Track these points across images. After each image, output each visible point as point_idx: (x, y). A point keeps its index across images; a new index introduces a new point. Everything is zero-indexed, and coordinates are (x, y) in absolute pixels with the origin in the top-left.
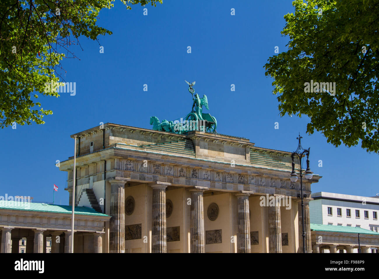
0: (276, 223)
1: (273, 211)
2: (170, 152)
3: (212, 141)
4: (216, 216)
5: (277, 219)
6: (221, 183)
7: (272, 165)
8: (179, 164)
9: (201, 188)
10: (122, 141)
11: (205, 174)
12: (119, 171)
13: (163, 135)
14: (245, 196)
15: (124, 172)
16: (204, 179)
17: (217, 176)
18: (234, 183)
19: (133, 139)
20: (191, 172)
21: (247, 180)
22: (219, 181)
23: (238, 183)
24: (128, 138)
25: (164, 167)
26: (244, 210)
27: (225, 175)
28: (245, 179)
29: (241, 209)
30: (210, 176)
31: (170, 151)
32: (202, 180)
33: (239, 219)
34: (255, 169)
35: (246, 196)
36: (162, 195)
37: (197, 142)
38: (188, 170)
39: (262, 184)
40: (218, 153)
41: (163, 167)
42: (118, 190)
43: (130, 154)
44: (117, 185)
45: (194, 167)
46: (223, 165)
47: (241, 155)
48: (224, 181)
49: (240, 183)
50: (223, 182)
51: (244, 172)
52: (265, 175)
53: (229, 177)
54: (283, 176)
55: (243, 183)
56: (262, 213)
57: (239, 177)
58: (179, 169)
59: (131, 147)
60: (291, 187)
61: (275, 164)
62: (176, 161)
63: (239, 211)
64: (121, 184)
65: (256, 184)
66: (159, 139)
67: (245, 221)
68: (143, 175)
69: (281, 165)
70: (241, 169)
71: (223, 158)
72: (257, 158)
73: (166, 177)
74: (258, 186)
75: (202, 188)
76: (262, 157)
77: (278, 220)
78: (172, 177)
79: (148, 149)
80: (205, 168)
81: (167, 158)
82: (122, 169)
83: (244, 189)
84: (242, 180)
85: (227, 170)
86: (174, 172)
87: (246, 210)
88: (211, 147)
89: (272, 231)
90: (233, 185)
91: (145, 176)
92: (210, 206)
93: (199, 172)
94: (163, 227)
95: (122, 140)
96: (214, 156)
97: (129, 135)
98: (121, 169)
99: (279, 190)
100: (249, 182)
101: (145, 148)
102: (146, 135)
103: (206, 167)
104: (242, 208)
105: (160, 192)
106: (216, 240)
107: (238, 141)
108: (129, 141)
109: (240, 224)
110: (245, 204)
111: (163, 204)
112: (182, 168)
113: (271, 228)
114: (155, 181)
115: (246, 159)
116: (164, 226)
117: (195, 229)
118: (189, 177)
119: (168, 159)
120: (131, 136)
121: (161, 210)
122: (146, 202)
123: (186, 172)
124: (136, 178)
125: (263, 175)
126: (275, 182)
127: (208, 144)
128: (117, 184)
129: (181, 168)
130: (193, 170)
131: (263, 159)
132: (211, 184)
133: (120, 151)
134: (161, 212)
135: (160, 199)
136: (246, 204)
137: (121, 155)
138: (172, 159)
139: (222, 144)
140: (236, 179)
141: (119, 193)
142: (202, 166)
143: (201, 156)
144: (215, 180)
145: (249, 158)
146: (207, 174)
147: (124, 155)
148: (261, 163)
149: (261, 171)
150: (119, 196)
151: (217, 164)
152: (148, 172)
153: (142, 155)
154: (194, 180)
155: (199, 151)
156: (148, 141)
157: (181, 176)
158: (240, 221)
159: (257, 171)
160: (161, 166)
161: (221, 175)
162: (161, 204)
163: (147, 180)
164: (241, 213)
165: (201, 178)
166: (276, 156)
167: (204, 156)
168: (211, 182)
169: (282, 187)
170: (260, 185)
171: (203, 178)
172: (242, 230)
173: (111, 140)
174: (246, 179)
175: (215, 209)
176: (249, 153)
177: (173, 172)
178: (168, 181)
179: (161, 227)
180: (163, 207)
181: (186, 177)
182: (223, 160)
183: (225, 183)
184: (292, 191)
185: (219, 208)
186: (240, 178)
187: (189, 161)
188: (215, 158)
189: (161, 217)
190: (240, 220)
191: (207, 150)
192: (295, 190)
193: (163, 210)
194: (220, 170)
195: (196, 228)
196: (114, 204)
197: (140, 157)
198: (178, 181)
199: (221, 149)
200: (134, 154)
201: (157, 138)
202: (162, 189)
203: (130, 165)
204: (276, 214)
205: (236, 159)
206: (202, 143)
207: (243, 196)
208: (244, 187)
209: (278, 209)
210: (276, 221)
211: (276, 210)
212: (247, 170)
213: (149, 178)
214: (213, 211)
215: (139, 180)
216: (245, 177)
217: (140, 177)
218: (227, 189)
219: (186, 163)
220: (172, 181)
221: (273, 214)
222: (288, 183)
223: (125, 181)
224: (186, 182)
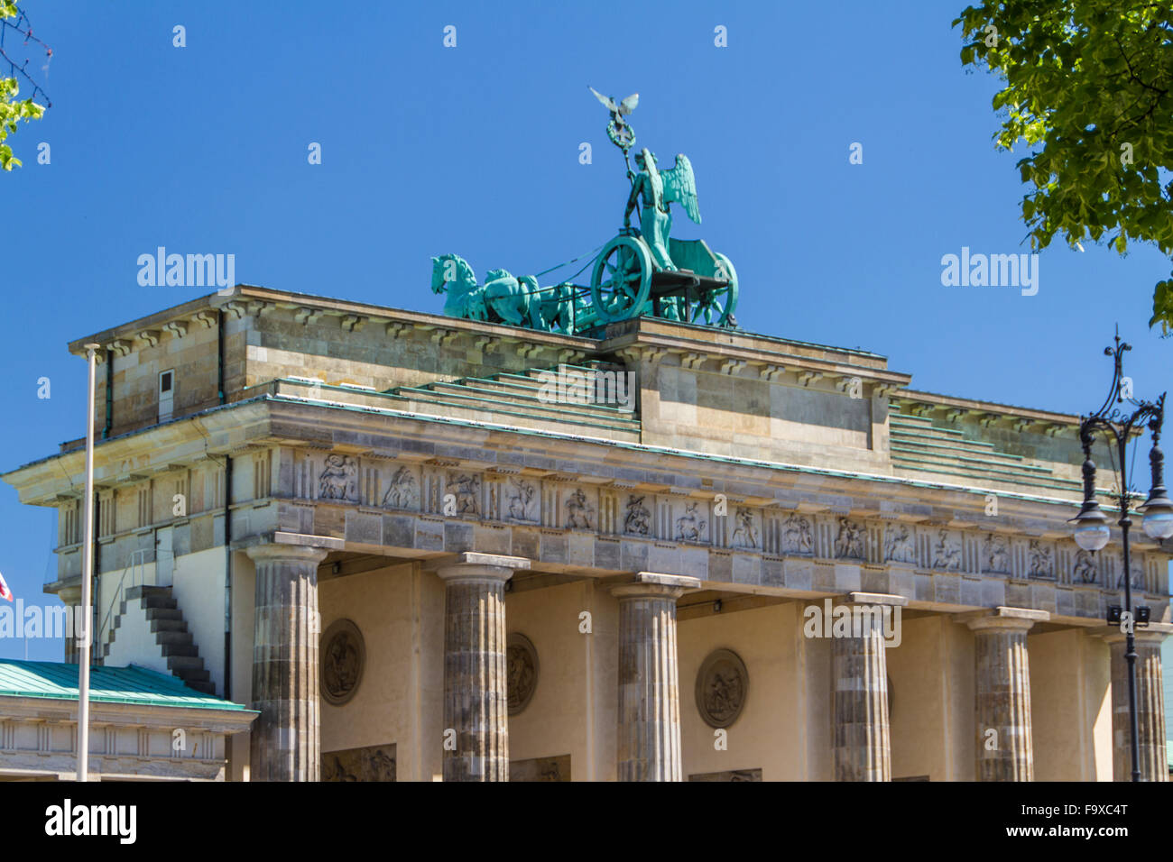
0: (1010, 736)
1: (999, 683)
2: (522, 416)
3: (718, 365)
4: (735, 706)
5: (1013, 720)
6: (756, 558)
7: (990, 474)
8: (566, 470)
9: (666, 579)
10: (305, 369)
11: (683, 519)
12: (293, 503)
13: (492, 338)
15: (313, 509)
16: (681, 539)
17: (741, 525)
18: (817, 556)
19: (352, 359)
20: (623, 510)
21: (876, 543)
22: (750, 548)
23: (836, 557)
24: (332, 354)
25: (495, 483)
26: (863, 683)
27: (777, 522)
28: (869, 539)
29: (850, 675)
30: (707, 525)
31: (522, 412)
32: (671, 544)
33: (843, 721)
34: (916, 493)
36: (486, 611)
37: (647, 369)
38: (607, 499)
39: (946, 561)
40: (744, 422)
41: (491, 485)
42: (287, 591)
43: (344, 425)
44: (283, 569)
45: (636, 485)
46: (768, 476)
47: (850, 428)
48: (773, 549)
49: (843, 555)
50: (767, 554)
51: (863, 506)
52: (961, 520)
53: (796, 532)
54: (1045, 523)
55: (858, 557)
56: (945, 692)
57: (841, 529)
58: (568, 493)
59: (346, 394)
60: (1078, 576)
61: (1007, 470)
62: (554, 457)
63: (843, 685)
64: (302, 565)
65: (919, 560)
66: (476, 357)
67: (869, 727)
68: (401, 522)
69: (1031, 473)
70: (849, 492)
71: (769, 441)
72: (922, 442)
73: (508, 530)
74: (927, 571)
75: (669, 583)
76: (945, 436)
77: (1017, 724)
78: (535, 532)
79: (423, 405)
80: (685, 490)
81: (510, 443)
82: (303, 496)
83: (862, 583)
84: (854, 545)
85: (785, 498)
86: (543, 510)
87: (871, 681)
88: (710, 393)
89: (991, 773)
90: (810, 564)
91: (410, 526)
92: (708, 659)
93: (656, 510)
94: (493, 759)
95: (306, 364)
96: (727, 435)
97: (338, 341)
98: (300, 494)
99: (1022, 588)
100: (885, 554)
101: (408, 400)
102: (414, 342)
103: (689, 486)
104: (853, 670)
105: (478, 600)
107: (834, 364)
108: (338, 366)
109: (843, 744)
110: (867, 655)
111: (491, 653)
112: (579, 490)
113: (988, 762)
114: (457, 548)
115: (870, 447)
116: (497, 755)
117: (638, 767)
118: (611, 529)
119: (517, 449)
120: (347, 343)
121: (483, 684)
122: (417, 644)
123: (600, 507)
124: (369, 537)
125: (951, 519)
126: (1007, 550)
127: (698, 382)
128: (283, 563)
129: (575, 491)
130: (632, 497)
131: (948, 445)
132: (710, 559)
133: (294, 415)
134: (483, 691)
135: (479, 633)
136: (871, 652)
137: (299, 434)
138: (532, 451)
139: (763, 379)
140: (826, 540)
141: (293, 606)
142: (671, 480)
143: (665, 434)
144: (729, 543)
145: (883, 441)
146: (695, 515)
147: (313, 431)
148: (942, 465)
149: (940, 503)
150: (293, 619)
151: (739, 472)
152: (422, 510)
153: (399, 433)
154: (635, 546)
155: (655, 412)
156: (422, 369)
157: (575, 526)
158: (847, 732)
159: (921, 501)
160: (483, 479)
161: (756, 519)
162: (482, 652)
163: (419, 547)
164: (850, 693)
165: (667, 537)
166: (1008, 431)
167: (681, 434)
168: (710, 552)
169: (1035, 576)
170: (935, 565)
171: (674, 538)
172: (855, 771)
173: (253, 362)
174: (873, 539)
175: (732, 675)
176: (888, 421)
177: (538, 507)
178: (514, 547)
179: (483, 759)
180: (491, 670)
181: (599, 531)
182: (767, 453)
183: (774, 555)
184: (1080, 592)
185: (751, 670)
186: (845, 532)
187: (611, 456)
188: (732, 442)
189: (483, 716)
190: (847, 725)
191: (695, 407)
192: (1094, 586)
193: (492, 682)
194: (752, 497)
195: (643, 765)
196: (272, 657)
197: (386, 442)
198: (561, 549)
199: (757, 402)
200: (361, 428)
201: (463, 355)
202: (487, 585)
203: (343, 475)
204: (1008, 697)
205: (827, 446)
206: (669, 375)
208: (863, 575)
209: (1019, 675)
210: (1010, 730)
211: (1008, 679)
212: (878, 498)
213: (429, 537)
214: (724, 684)
215: (384, 544)
216: (869, 531)
217: (388, 532)
218: (783, 583)
219: (598, 466)
220: (535, 551)
221: (995, 696)
222: (1063, 557)
223: (318, 551)
224: (596, 554)
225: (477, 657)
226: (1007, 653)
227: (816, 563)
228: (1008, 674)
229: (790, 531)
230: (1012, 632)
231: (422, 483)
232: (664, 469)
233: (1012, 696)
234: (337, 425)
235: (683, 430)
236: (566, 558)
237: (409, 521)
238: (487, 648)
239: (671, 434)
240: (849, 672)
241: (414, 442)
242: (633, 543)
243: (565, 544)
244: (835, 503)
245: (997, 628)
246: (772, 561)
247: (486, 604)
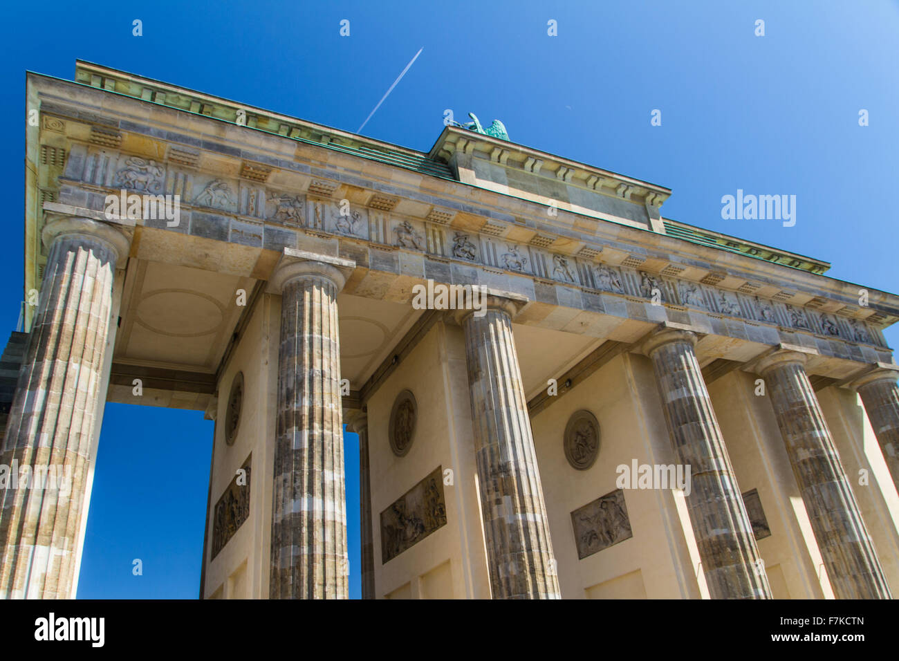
0: (817, 438)
1: (795, 401)
4: (593, 448)
5: (815, 426)
6: (576, 290)
8: (384, 191)
9: (495, 291)
11: (507, 254)
12: (80, 187)
14: (677, 340)
15: (105, 196)
16: (505, 268)
17: (559, 265)
18: (627, 294)
20: (449, 240)
21: (672, 291)
22: (569, 281)
23: (643, 296)
25: (319, 203)
26: (689, 390)
27: (589, 267)
28: (667, 288)
29: (676, 387)
30: (529, 260)
32: (497, 270)
33: (679, 424)
34: (695, 250)
35: (684, 340)
36: (311, 302)
37: (461, 156)
38: (434, 231)
39: (730, 309)
41: (315, 205)
42: (63, 261)
44: (63, 243)
45: (455, 214)
46: (571, 220)
47: (634, 221)
48: (589, 284)
49: (649, 295)
50: (585, 288)
51: (655, 256)
52: (734, 278)
53: (607, 276)
54: (794, 286)
57: (643, 279)
58: (395, 223)
60: (826, 330)
62: (370, 179)
63: (671, 397)
64: (83, 238)
65: (709, 306)
67: (703, 425)
68: (213, 219)
70: (643, 243)
73: (333, 240)
74: (717, 315)
75: (500, 295)
77: (819, 429)
78: (364, 244)
80: (501, 223)
81: (321, 158)
82: (93, 182)
83: (669, 317)
84: (655, 289)
86: (370, 230)
87: (695, 389)
88: (519, 182)
89: (810, 470)
90: (624, 299)
91: (224, 224)
93: (480, 245)
98: (88, 180)
99: (791, 334)
100: (682, 300)
103: (504, 221)
104: (678, 383)
105: (303, 292)
106: (608, 532)
109: (683, 442)
110: (686, 370)
111: (316, 335)
112: (406, 220)
113: (804, 462)
114: (277, 247)
117: (491, 451)
118: (439, 252)
121: (307, 362)
123: (427, 236)
125: (726, 276)
126: (772, 308)
127: (507, 172)
128: (64, 239)
129: (402, 222)
130: (457, 232)
132: (536, 286)
134: (307, 369)
135: (302, 318)
136: (689, 367)
137: (76, 115)
139: (559, 180)
140: (632, 284)
141: (67, 273)
142: (487, 214)
144: (550, 277)
145: (661, 230)
146: (516, 253)
147: (95, 116)
150: (65, 285)
151: (546, 214)
152: (239, 212)
153: (198, 133)
154: (465, 268)
157: (404, 246)
158: (684, 432)
160: (306, 200)
161: (571, 266)
162: (307, 335)
163: (233, 241)
164: (679, 400)
165: (494, 264)
168: (535, 280)
169: (797, 327)
170: (723, 312)
171: (500, 266)
172: (700, 461)
174: (670, 288)
175: (587, 427)
177: (365, 227)
178: (341, 252)
179: (306, 433)
180: (317, 351)
181: (428, 252)
183: (591, 289)
184: (832, 341)
185: (600, 417)
186: (647, 281)
187: (425, 184)
190: (682, 426)
191: (507, 188)
192: (840, 338)
193: (317, 361)
194: (562, 237)
196: (36, 324)
198: (391, 262)
199: (558, 193)
200: (152, 121)
202: (313, 281)
203: (145, 173)
204: (806, 410)
206: (483, 165)
207: (673, 344)
208: (668, 311)
209: (808, 394)
210: (815, 433)
211: (801, 397)
212: (666, 252)
213: (246, 234)
214: (582, 436)
215: (192, 233)
216: (666, 283)
217: (197, 226)
218: (604, 311)
219: (415, 193)
220: (364, 260)
221: (794, 411)
222: (812, 318)
223: (102, 225)
224: (426, 270)
225: (302, 340)
226: (794, 378)
227: (627, 299)
228: (800, 393)
229: (600, 276)
230: (793, 363)
231: (239, 194)
232: (479, 204)
233: (808, 409)
234: (124, 115)
236: (397, 269)
237: (223, 220)
238: (311, 331)
240: (675, 385)
241: (218, 145)
242: (462, 266)
243: (395, 258)
244: (632, 250)
245: (779, 362)
246: (590, 294)
247: (311, 296)
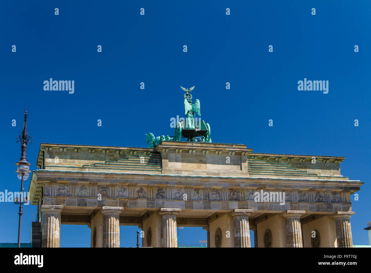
1: (290, 232)
2: (123, 170)
3: (188, 151)
5: (294, 242)
6: (201, 202)
7: (284, 174)
8: (132, 182)
9: (169, 209)
11: (176, 193)
12: (49, 197)
14: (240, 215)
15: (55, 198)
16: (175, 199)
17: (196, 194)
18: (222, 200)
19: (78, 159)
20: (156, 191)
21: (243, 196)
22: (198, 200)
23: (229, 200)
24: (71, 159)
25: (113, 188)
26: (240, 234)
28: (241, 195)
31: (123, 168)
32: (171, 200)
34: (251, 181)
35: (243, 215)
36: (111, 222)
37: (163, 154)
40: (198, 166)
41: (112, 188)
42: (47, 220)
43: (59, 176)
46: (199, 179)
47: (234, 165)
48: (207, 200)
49: (231, 199)
50: (205, 201)
51: (234, 185)
52: (270, 187)
53: (215, 194)
54: (300, 186)
55: (237, 199)
57: (231, 192)
58: (137, 189)
59: (66, 168)
60: (316, 199)
61: (290, 172)
62: (128, 179)
64: (52, 213)
66: (117, 155)
67: (242, 247)
68: (83, 200)
69: (299, 173)
70: (229, 182)
71: (205, 170)
72: (261, 167)
73: (118, 200)
74: (261, 202)
75: (171, 211)
76: (270, 165)
77: (295, 243)
78: (127, 200)
79: (90, 169)
80: (173, 185)
81: (112, 176)
82: (52, 195)
83: (238, 206)
84: (234, 197)
85: (207, 185)
86: (129, 194)
88: (186, 159)
90: (220, 203)
91: (86, 201)
93: (167, 191)
95: (63, 162)
96: (191, 169)
97: (73, 155)
98: (50, 195)
99: (296, 205)
100: (246, 198)
101: (86, 168)
102: (97, 153)
103: (174, 184)
104: (238, 231)
105: (109, 219)
108: (66, 161)
110: (241, 227)
111: (112, 233)
112: (141, 188)
114: (101, 205)
115: (241, 169)
118: (152, 197)
119: (115, 178)
121: (109, 241)
123: (148, 192)
124: (73, 204)
125: (266, 187)
126: (290, 194)
127: (182, 156)
128: (47, 213)
130: (158, 188)
131: (271, 167)
132: (186, 204)
134: (109, 243)
135: (108, 227)
136: (242, 226)
137: (46, 179)
138: (120, 178)
139: (203, 154)
140: (225, 196)
141: (49, 224)
142: (167, 183)
143: (170, 171)
144: (191, 199)
145: (246, 167)
146: (180, 192)
148: (267, 172)
149: (261, 183)
150: (49, 227)
151: (189, 179)
152: (90, 196)
153: (77, 176)
154: (160, 201)
155: (167, 166)
156: (99, 160)
157: (140, 197)
159: (254, 183)
160: (109, 187)
161: (201, 192)
162: (109, 233)
163: (89, 206)
164: (237, 237)
165: (170, 198)
167: (176, 170)
168: (185, 202)
169: (300, 201)
171: (173, 198)
174: (242, 194)
176: (247, 162)
177: (128, 193)
178: (120, 204)
180: (112, 237)
181: (148, 198)
182: (205, 174)
184: (318, 204)
186: (232, 193)
187: (146, 178)
188: (193, 171)
191: (181, 163)
192: (322, 203)
193: (112, 241)
194: (195, 185)
196: (44, 238)
197: (74, 179)
198: (135, 204)
199: (202, 160)
200: (65, 176)
201: (113, 156)
202: (111, 215)
203: (64, 189)
204: (293, 235)
205: (226, 170)
206: (172, 155)
208: (238, 204)
209: (296, 229)
210: (293, 245)
211: (293, 231)
212: (239, 183)
213: (92, 203)
214: (219, 236)
215: (78, 206)
216: (241, 193)
217: (79, 203)
218: (211, 209)
219: (143, 181)
220: (127, 205)
221: (289, 236)
223: (56, 209)
224: (147, 204)
225: (108, 234)
226: (292, 223)
227: (222, 202)
228: (293, 229)
229: (213, 194)
230: (293, 217)
231: (90, 189)
232: (165, 180)
233: (294, 235)
235: (176, 169)
236: (137, 206)
237: (86, 199)
238: (111, 232)
239: (172, 171)
241: (82, 179)
242: (159, 201)
243: (137, 202)
244: (224, 185)
245: (289, 216)
246: (207, 203)
247: (111, 220)
